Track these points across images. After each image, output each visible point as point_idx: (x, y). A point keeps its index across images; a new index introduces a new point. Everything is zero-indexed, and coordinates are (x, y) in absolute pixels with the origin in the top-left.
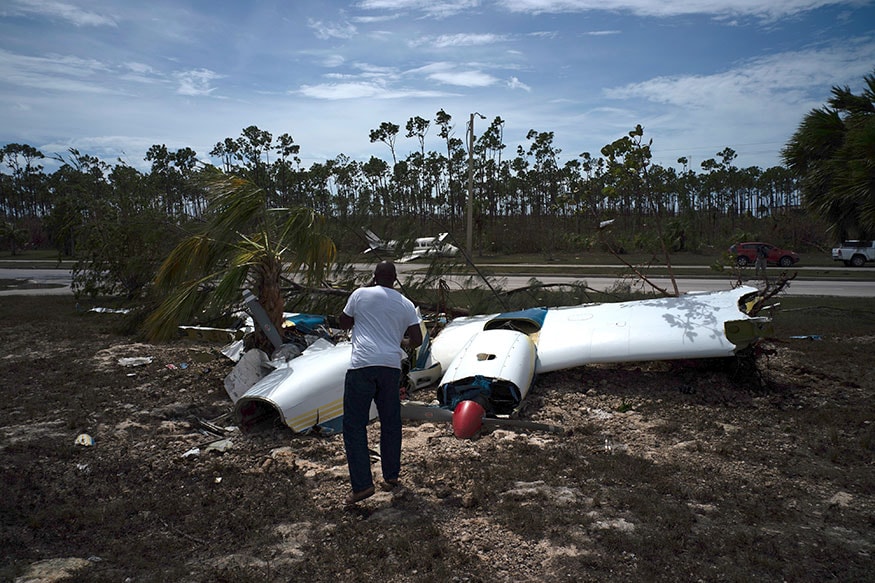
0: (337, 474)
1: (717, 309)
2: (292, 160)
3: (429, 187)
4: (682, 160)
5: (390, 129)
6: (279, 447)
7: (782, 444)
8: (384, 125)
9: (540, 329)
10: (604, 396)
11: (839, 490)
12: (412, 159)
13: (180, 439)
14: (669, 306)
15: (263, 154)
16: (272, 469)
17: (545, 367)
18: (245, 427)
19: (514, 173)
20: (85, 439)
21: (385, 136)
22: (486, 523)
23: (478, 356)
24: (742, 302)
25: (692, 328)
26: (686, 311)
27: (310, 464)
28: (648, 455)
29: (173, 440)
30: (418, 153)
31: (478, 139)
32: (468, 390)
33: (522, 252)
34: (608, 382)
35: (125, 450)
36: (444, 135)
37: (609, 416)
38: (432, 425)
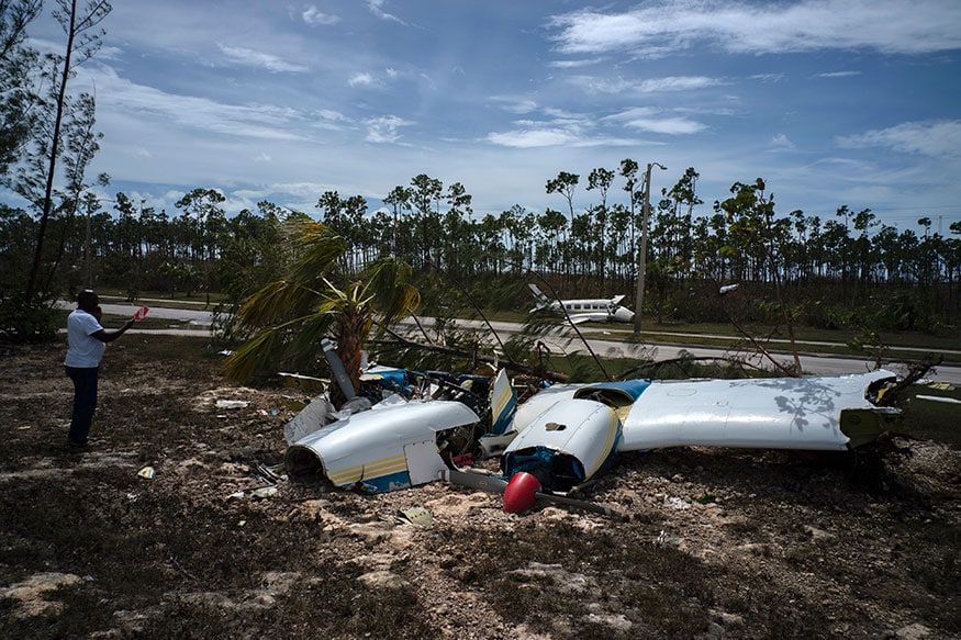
0: (354, 531)
1: (838, 394)
2: (464, 211)
3: (614, 245)
4: (924, 222)
5: (568, 179)
6: (315, 499)
7: (875, 559)
8: (563, 175)
9: (633, 402)
10: (689, 484)
11: (917, 621)
12: (596, 213)
13: (233, 481)
14: (784, 387)
15: (433, 202)
16: (296, 519)
17: (628, 445)
18: (294, 476)
19: (711, 232)
20: (148, 472)
21: (562, 187)
22: (474, 599)
23: (547, 425)
24: (874, 388)
25: (804, 415)
26: (802, 395)
27: (334, 518)
28: (702, 554)
29: (227, 481)
30: (601, 206)
31: (668, 192)
32: (527, 461)
33: (709, 321)
34: (705, 470)
35: (178, 486)
36: (629, 188)
37: (687, 506)
38: (484, 495)
